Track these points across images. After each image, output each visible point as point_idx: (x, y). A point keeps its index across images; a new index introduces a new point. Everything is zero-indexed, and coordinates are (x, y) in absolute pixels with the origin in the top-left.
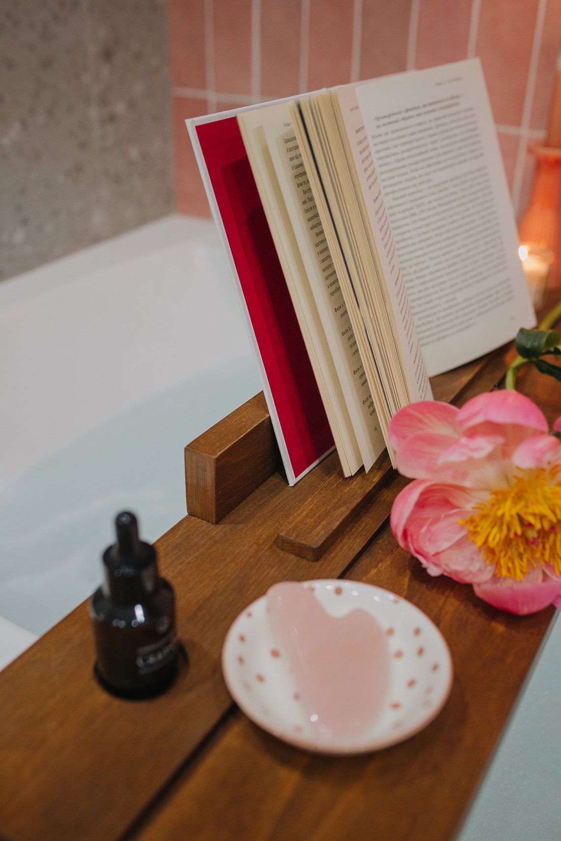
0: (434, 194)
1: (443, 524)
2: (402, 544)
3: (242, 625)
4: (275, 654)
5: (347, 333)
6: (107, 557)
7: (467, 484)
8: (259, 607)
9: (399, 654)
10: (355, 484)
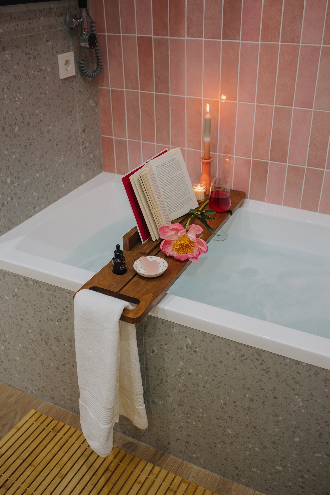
0: (171, 180)
1: (170, 247)
2: (162, 251)
3: (136, 263)
4: (141, 267)
5: (151, 214)
6: (115, 252)
7: (173, 240)
8: (138, 260)
9: (161, 266)
10: (155, 242)
